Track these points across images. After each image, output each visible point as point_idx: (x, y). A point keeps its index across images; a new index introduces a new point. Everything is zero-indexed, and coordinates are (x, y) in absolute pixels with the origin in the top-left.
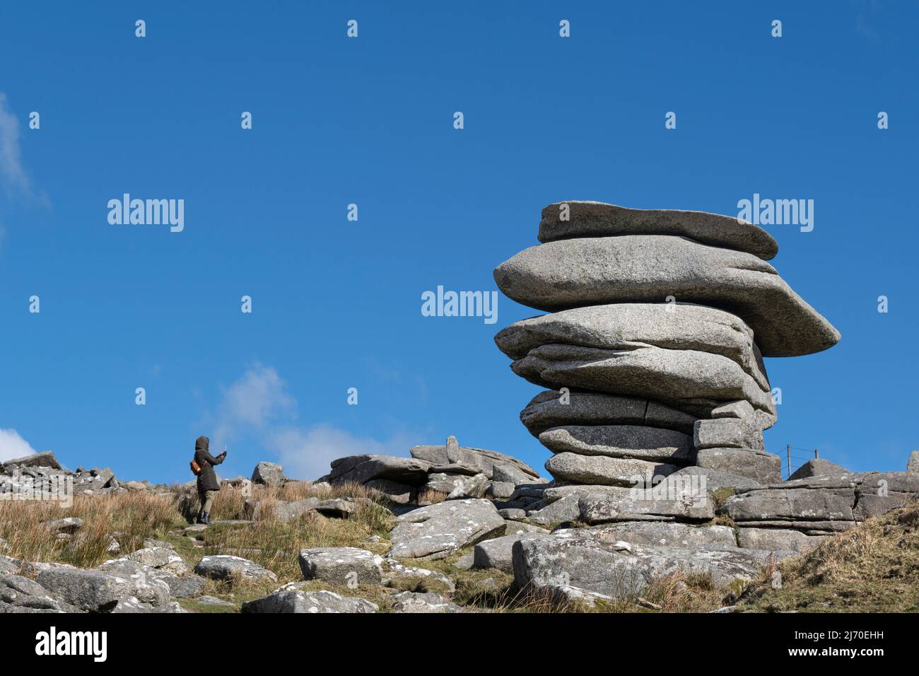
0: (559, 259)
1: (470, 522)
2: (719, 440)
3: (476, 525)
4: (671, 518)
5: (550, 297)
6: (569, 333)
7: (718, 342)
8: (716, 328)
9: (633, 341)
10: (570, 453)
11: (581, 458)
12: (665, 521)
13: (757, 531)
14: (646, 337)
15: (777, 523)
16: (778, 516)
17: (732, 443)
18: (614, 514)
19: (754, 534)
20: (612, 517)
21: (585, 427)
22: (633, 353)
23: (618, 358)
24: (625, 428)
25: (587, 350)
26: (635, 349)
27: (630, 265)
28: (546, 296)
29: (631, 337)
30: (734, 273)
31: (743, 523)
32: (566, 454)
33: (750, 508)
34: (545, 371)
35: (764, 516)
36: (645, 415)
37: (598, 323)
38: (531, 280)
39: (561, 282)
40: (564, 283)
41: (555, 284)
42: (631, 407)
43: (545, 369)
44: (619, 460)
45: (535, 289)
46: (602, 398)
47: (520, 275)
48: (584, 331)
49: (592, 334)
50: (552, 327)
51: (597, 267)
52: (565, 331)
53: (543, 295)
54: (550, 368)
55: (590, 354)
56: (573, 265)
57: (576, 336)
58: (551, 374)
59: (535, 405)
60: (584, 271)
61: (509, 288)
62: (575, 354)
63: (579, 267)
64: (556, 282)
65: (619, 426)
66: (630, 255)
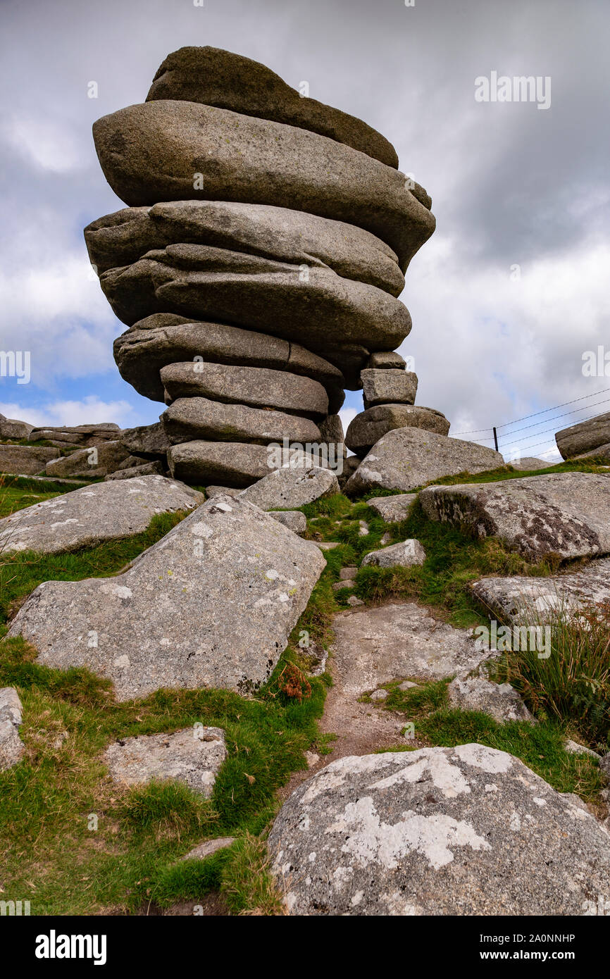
2: (396, 395)
6: (229, 226)
9: (311, 254)
10: (204, 399)
11: (219, 406)
14: (323, 253)
17: (408, 400)
21: (223, 366)
22: (310, 270)
23: (291, 275)
24: (265, 371)
25: (249, 257)
26: (309, 266)
29: (310, 248)
32: (201, 400)
34: (170, 283)
36: (289, 358)
38: (160, 146)
39: (203, 158)
40: (207, 161)
41: (195, 159)
42: (275, 346)
43: (172, 280)
44: (261, 412)
45: (161, 161)
46: (240, 330)
47: (142, 134)
48: (252, 227)
49: (263, 233)
50: (201, 214)
51: (254, 149)
52: (222, 223)
53: (171, 175)
54: (181, 279)
55: (251, 263)
56: (221, 138)
57: (238, 233)
58: (180, 289)
59: (141, 331)
60: (236, 151)
61: (119, 153)
62: (228, 261)
63: (229, 143)
64: (196, 156)
65: (259, 369)
66: (296, 144)
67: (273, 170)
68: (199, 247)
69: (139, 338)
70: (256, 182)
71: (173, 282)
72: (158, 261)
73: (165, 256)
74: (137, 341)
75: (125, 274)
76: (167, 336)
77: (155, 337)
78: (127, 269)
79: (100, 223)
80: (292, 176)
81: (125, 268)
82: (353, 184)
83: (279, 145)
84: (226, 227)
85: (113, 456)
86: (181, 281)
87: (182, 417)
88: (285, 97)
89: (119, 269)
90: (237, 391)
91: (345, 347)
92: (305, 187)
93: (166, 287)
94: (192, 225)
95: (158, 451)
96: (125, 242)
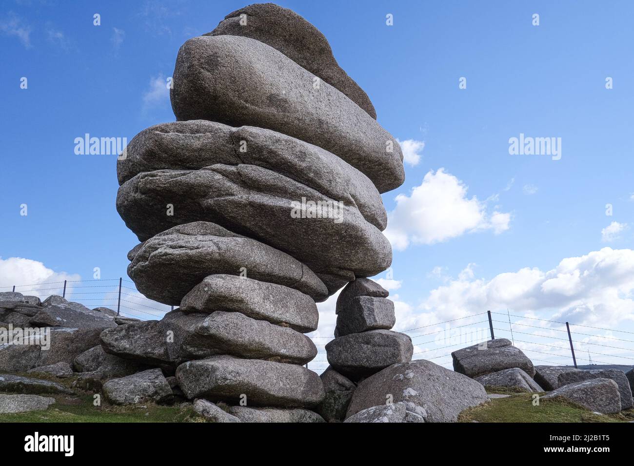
24: (284, 288)
36: (302, 277)
38: (248, 76)
39: (278, 96)
40: (280, 98)
41: (272, 95)
42: (294, 266)
43: (232, 195)
44: (279, 328)
45: (243, 88)
46: (272, 249)
47: (237, 62)
48: (321, 165)
49: (327, 173)
50: (284, 146)
51: (313, 98)
52: (299, 157)
53: (246, 101)
54: (241, 195)
55: (310, 195)
56: (292, 83)
57: (309, 168)
58: (237, 204)
59: (182, 236)
60: (301, 96)
61: (209, 71)
62: (292, 189)
63: (297, 88)
64: (273, 92)
65: (280, 286)
66: (339, 102)
67: (323, 118)
68: (270, 172)
69: (181, 243)
70: (309, 125)
71: (233, 197)
72: (223, 175)
73: (235, 173)
74: (181, 247)
75: (183, 178)
76: (219, 249)
77: (203, 247)
78: (184, 174)
79: (173, 127)
80: (335, 127)
81: (182, 172)
82: (372, 143)
83: (329, 100)
84: (302, 161)
85: (68, 346)
86: (242, 197)
87: (223, 333)
88: (327, 63)
89: (174, 173)
90: (267, 309)
91: (342, 273)
92: (341, 137)
93: (224, 200)
94: (271, 152)
95: (151, 355)
96: (194, 151)
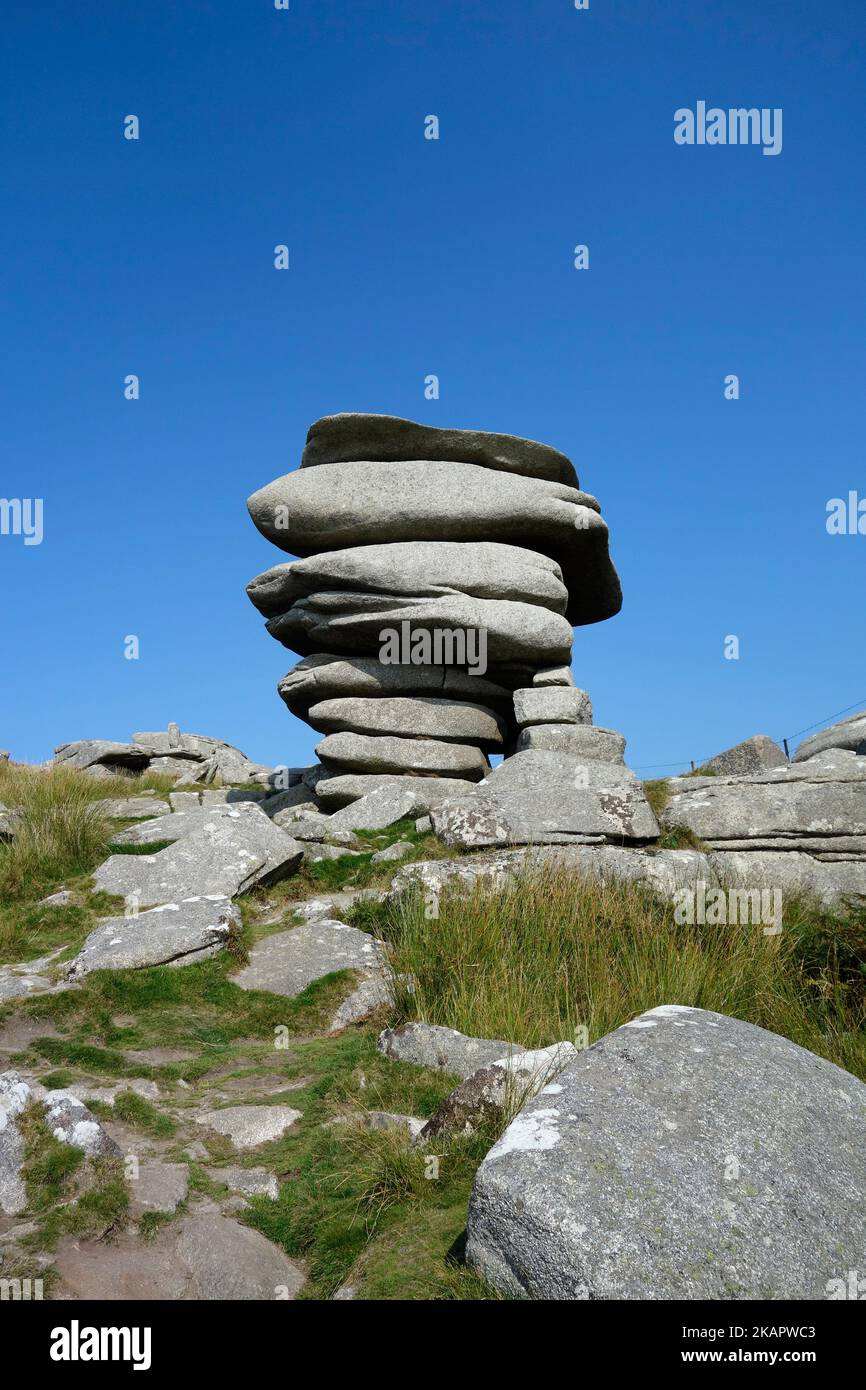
0: (336, 484)
1: (242, 853)
2: (552, 716)
3: (253, 858)
4: (599, 839)
5: (323, 533)
7: (540, 590)
8: (538, 573)
9: (439, 585)
10: (351, 734)
11: (366, 739)
12: (589, 844)
13: (742, 857)
14: (454, 581)
15: (774, 843)
16: (775, 830)
17: (565, 718)
18: (501, 835)
19: (741, 863)
20: (498, 840)
21: (368, 699)
22: (440, 600)
23: (418, 607)
24: (418, 700)
25: (378, 597)
26: (438, 597)
27: (428, 493)
28: (318, 533)
29: (436, 580)
30: (560, 504)
31: (720, 844)
33: (728, 818)
34: (315, 628)
35: (753, 831)
36: (444, 683)
37: (393, 561)
40: (342, 515)
43: (317, 625)
44: (413, 742)
50: (330, 566)
51: (386, 494)
52: (349, 571)
53: (313, 530)
55: (380, 602)
60: (369, 499)
62: (361, 603)
63: (362, 494)
64: (331, 512)
65: (410, 699)
67: (405, 509)
68: (334, 593)
69: (295, 680)
72: (303, 609)
73: (308, 605)
74: (293, 683)
75: (283, 621)
76: (315, 676)
77: (305, 679)
78: (284, 617)
83: (411, 485)
86: (324, 625)
89: (280, 617)
90: (385, 723)
96: (278, 595)
